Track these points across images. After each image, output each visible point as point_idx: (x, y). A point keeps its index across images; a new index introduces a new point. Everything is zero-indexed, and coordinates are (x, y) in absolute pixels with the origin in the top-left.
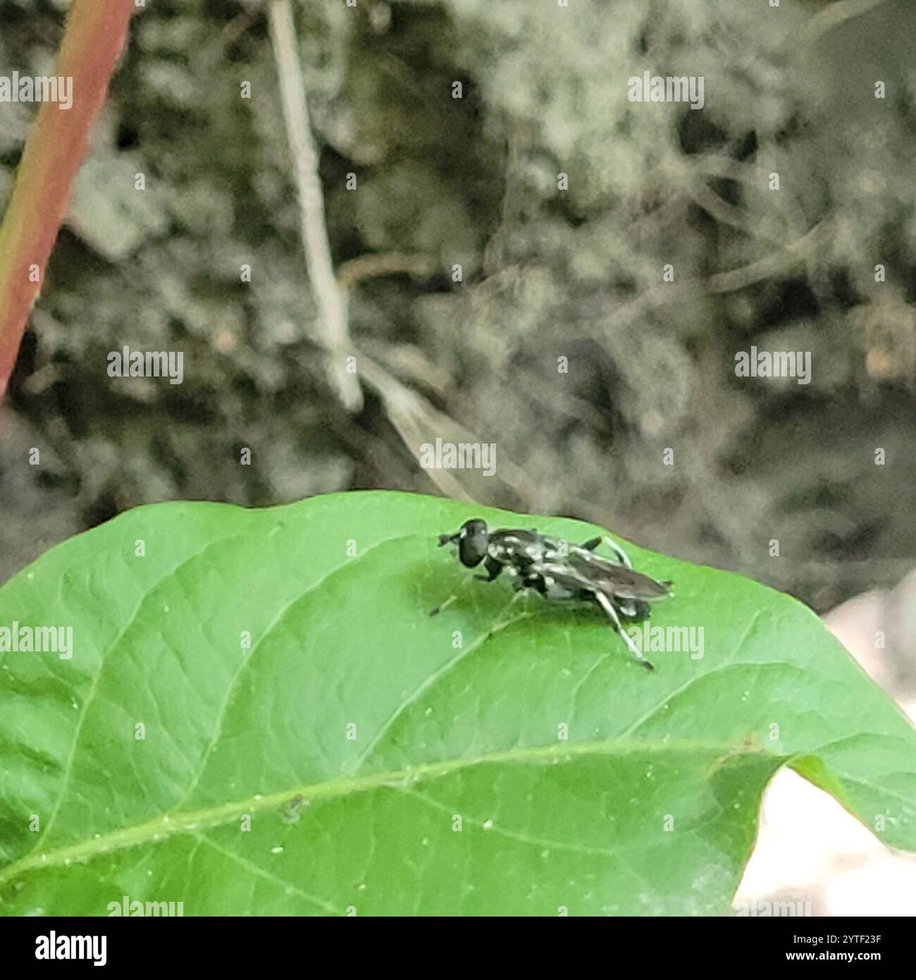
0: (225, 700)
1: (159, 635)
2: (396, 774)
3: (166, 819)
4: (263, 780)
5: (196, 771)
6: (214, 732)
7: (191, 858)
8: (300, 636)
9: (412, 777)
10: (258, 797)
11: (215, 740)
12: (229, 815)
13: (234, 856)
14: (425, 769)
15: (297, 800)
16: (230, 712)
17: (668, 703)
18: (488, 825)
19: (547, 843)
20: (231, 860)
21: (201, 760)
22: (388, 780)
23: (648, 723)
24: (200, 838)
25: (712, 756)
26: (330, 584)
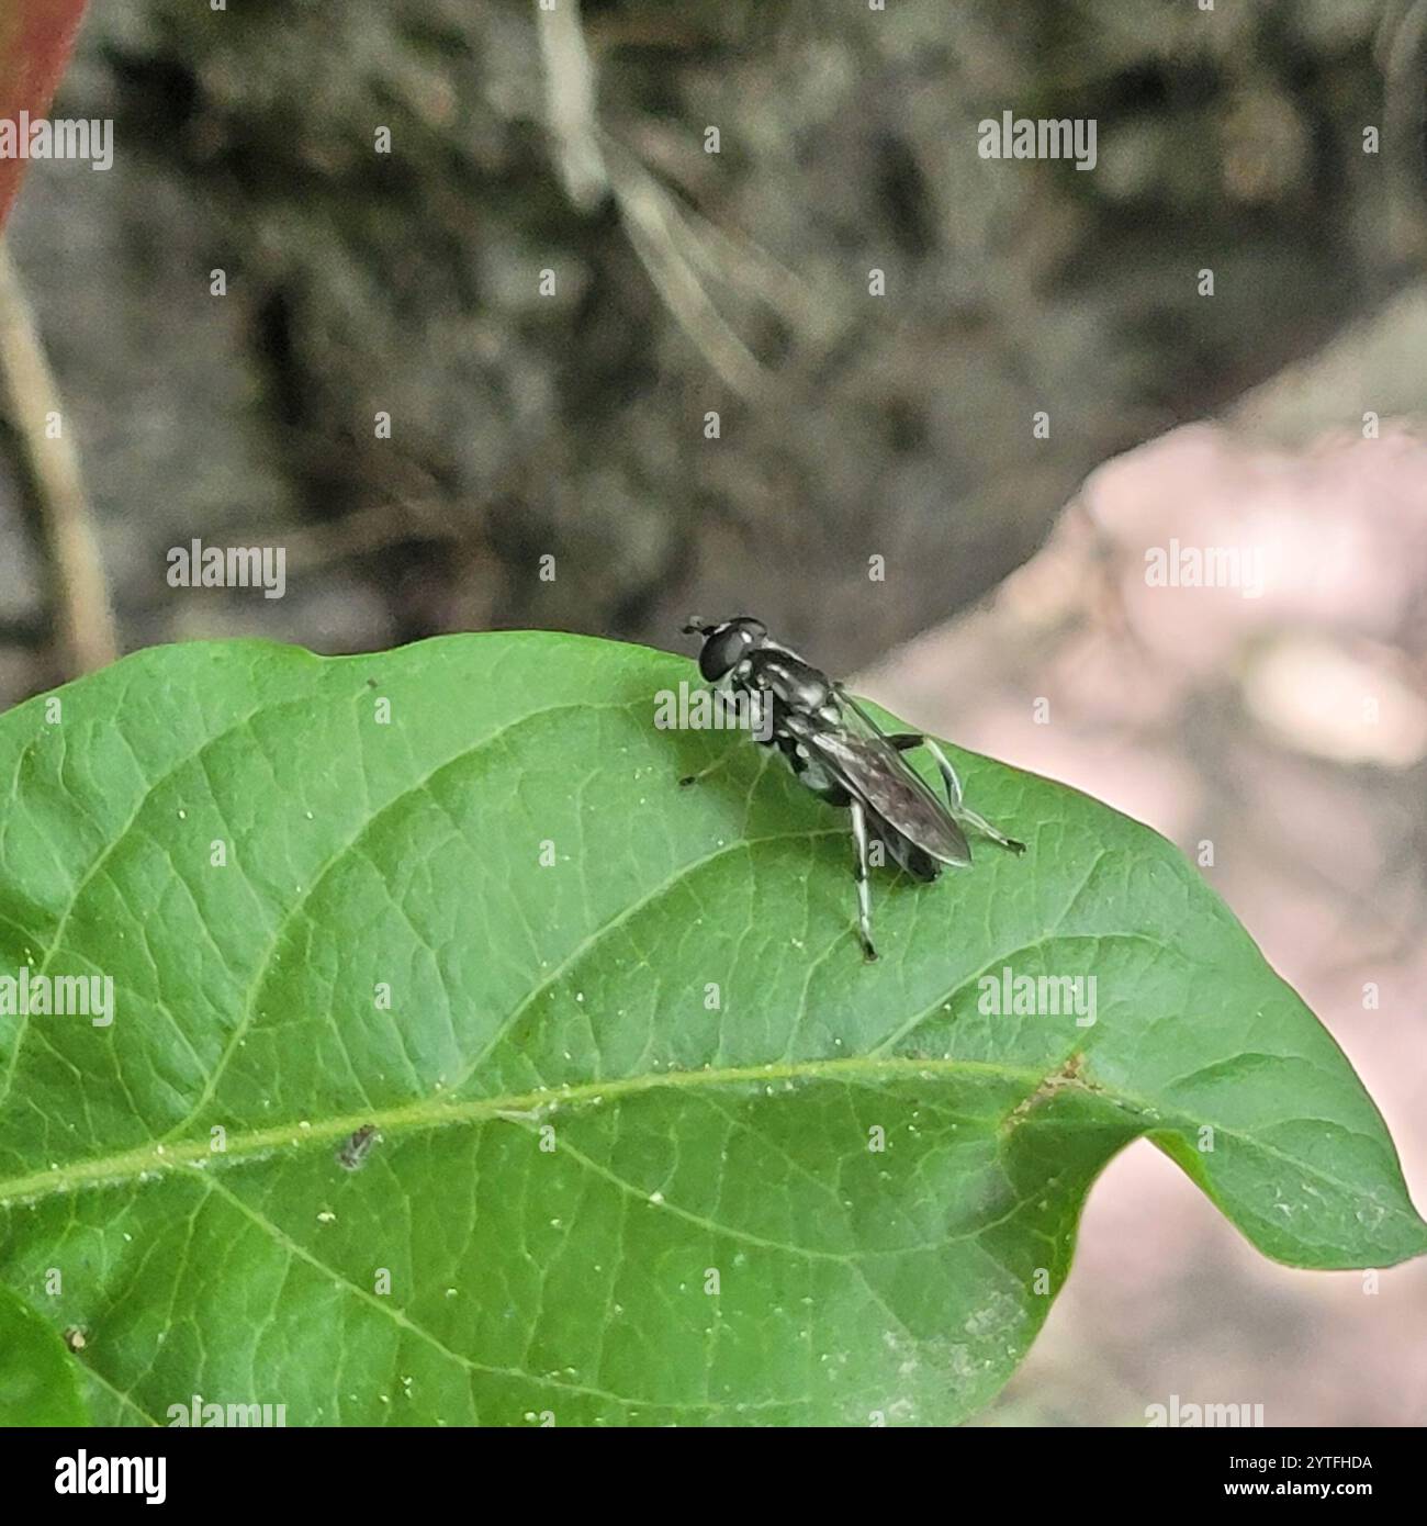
0: (263, 964)
1: (167, 857)
2: (521, 1100)
3: (161, 1150)
4: (314, 1096)
5: (211, 1077)
6: (243, 1014)
7: (192, 1217)
8: (387, 867)
9: (547, 1104)
10: (304, 1124)
11: (243, 1028)
12: (258, 1150)
13: (259, 1218)
14: (567, 1092)
15: (363, 1134)
16: (271, 985)
17: (950, 1001)
18: (657, 1198)
19: (744, 1236)
20: (255, 1226)
21: (221, 1059)
22: (509, 1108)
23: (918, 1031)
24: (211, 1184)
25: (1016, 1091)
26: (440, 784)
